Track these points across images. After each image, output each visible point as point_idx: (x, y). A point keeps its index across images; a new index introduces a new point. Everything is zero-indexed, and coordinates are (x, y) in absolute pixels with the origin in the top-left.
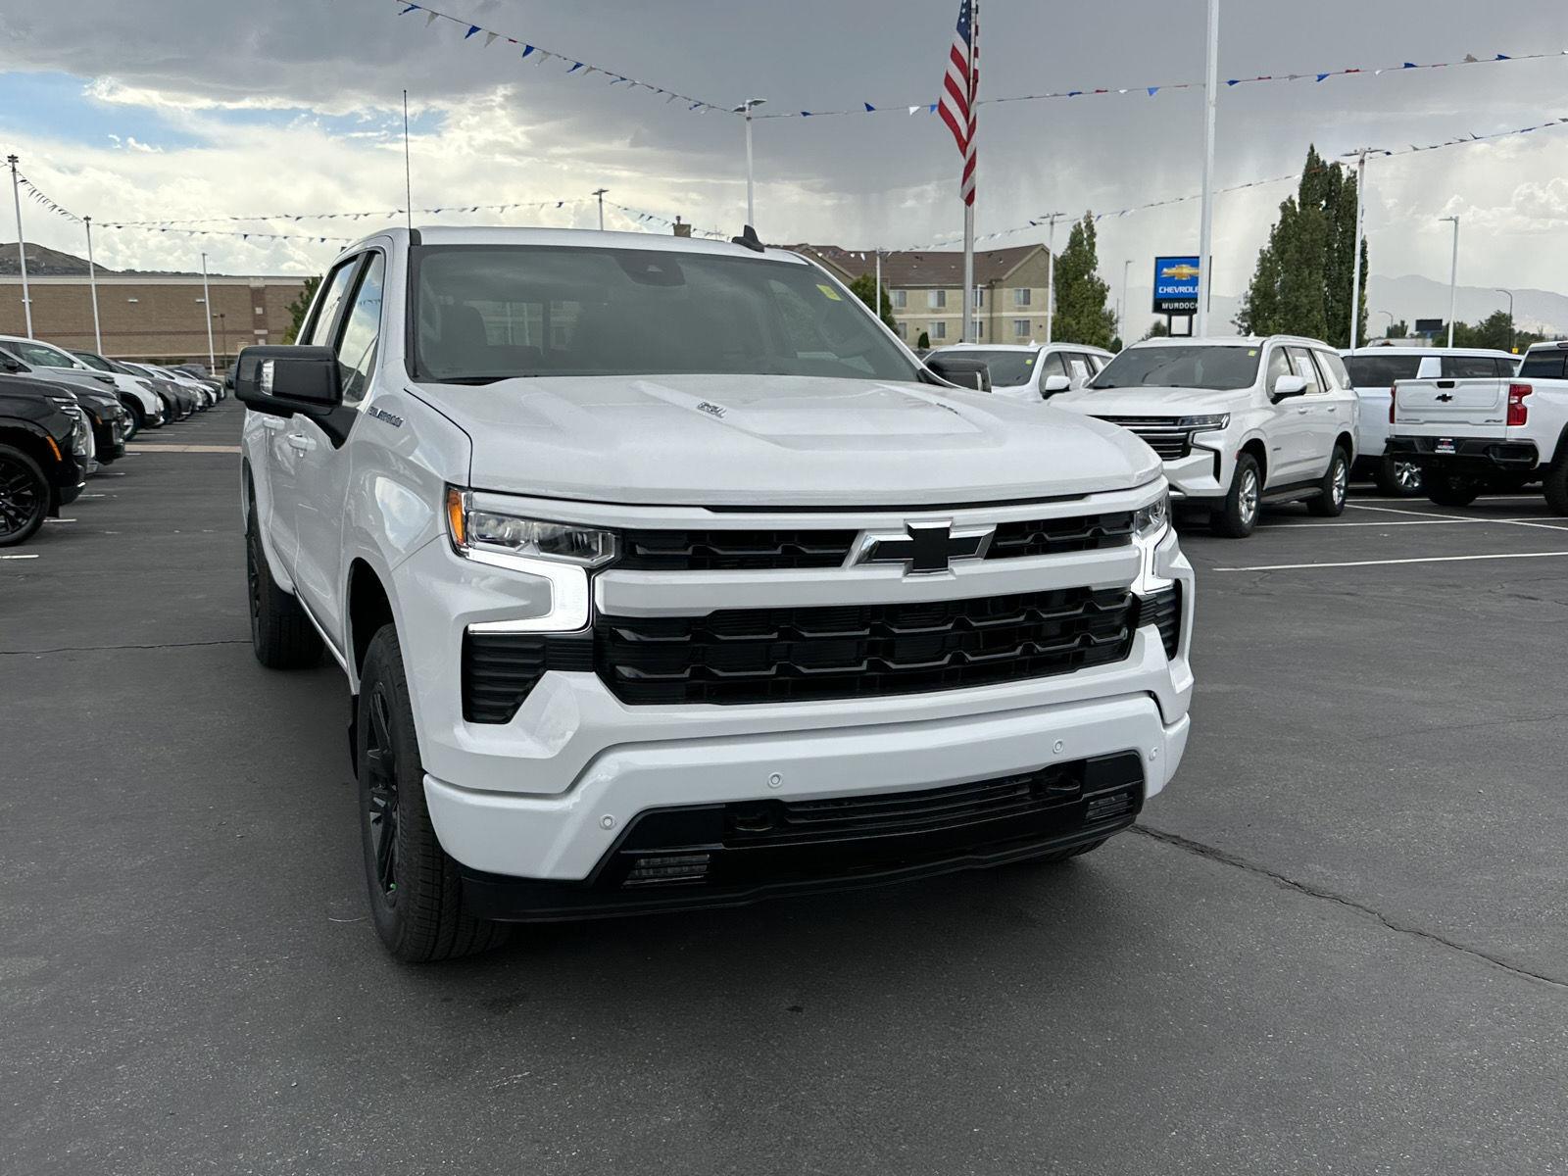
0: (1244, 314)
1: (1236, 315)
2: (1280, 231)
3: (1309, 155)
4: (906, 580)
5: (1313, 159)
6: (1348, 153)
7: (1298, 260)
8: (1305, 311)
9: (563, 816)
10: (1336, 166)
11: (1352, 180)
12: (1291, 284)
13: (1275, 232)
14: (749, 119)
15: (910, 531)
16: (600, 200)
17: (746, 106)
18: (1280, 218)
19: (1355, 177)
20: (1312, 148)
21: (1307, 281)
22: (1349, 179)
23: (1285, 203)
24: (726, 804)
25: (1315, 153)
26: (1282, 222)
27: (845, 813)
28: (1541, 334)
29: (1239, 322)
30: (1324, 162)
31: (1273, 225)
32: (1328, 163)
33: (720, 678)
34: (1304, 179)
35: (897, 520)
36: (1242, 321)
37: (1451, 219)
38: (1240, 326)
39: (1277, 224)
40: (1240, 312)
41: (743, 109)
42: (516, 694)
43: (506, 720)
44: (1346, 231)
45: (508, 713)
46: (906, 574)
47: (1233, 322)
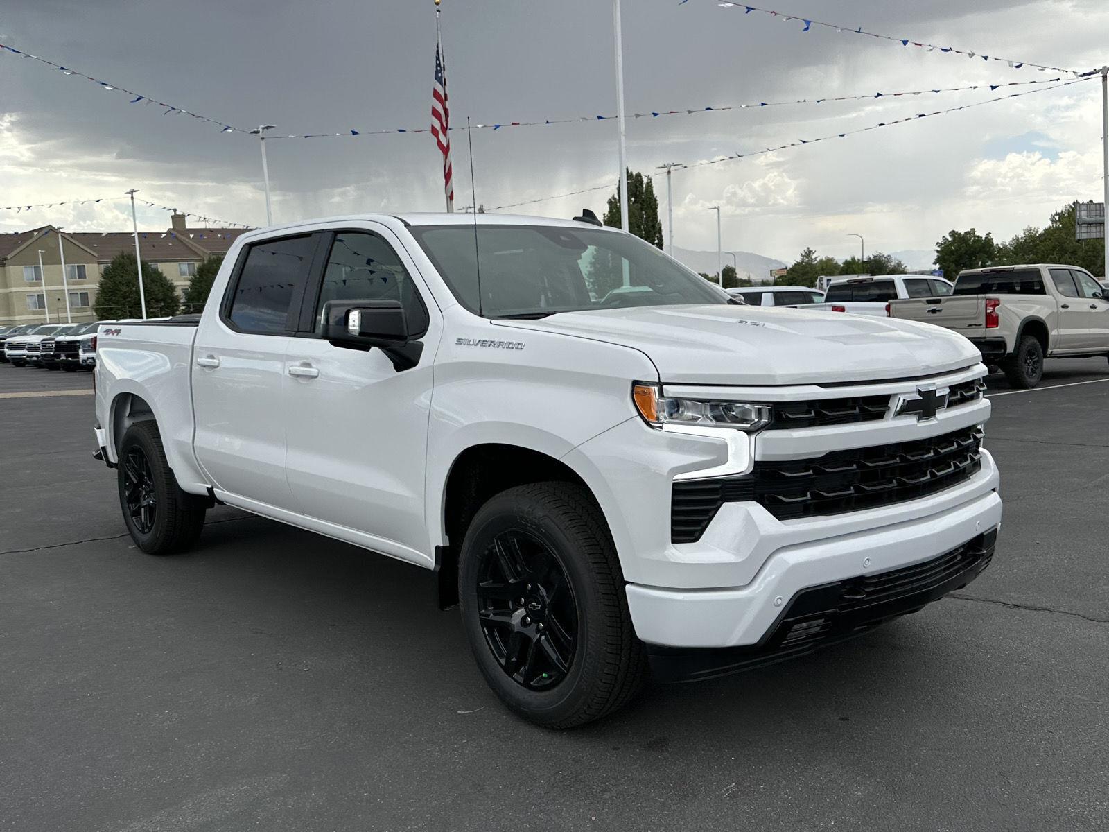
2: (609, 218)
4: (919, 425)
6: (660, 166)
9: (749, 601)
10: (639, 175)
11: (649, 185)
13: (606, 219)
14: (263, 139)
15: (920, 393)
16: (132, 198)
17: (260, 130)
18: (608, 209)
19: (651, 182)
22: (648, 183)
24: (841, 581)
26: (609, 212)
27: (891, 581)
28: (749, 280)
30: (631, 173)
31: (604, 214)
32: (634, 174)
33: (828, 498)
35: (913, 386)
39: (607, 213)
41: (258, 132)
42: (702, 521)
43: (696, 540)
44: (649, 217)
45: (697, 534)
46: (918, 420)
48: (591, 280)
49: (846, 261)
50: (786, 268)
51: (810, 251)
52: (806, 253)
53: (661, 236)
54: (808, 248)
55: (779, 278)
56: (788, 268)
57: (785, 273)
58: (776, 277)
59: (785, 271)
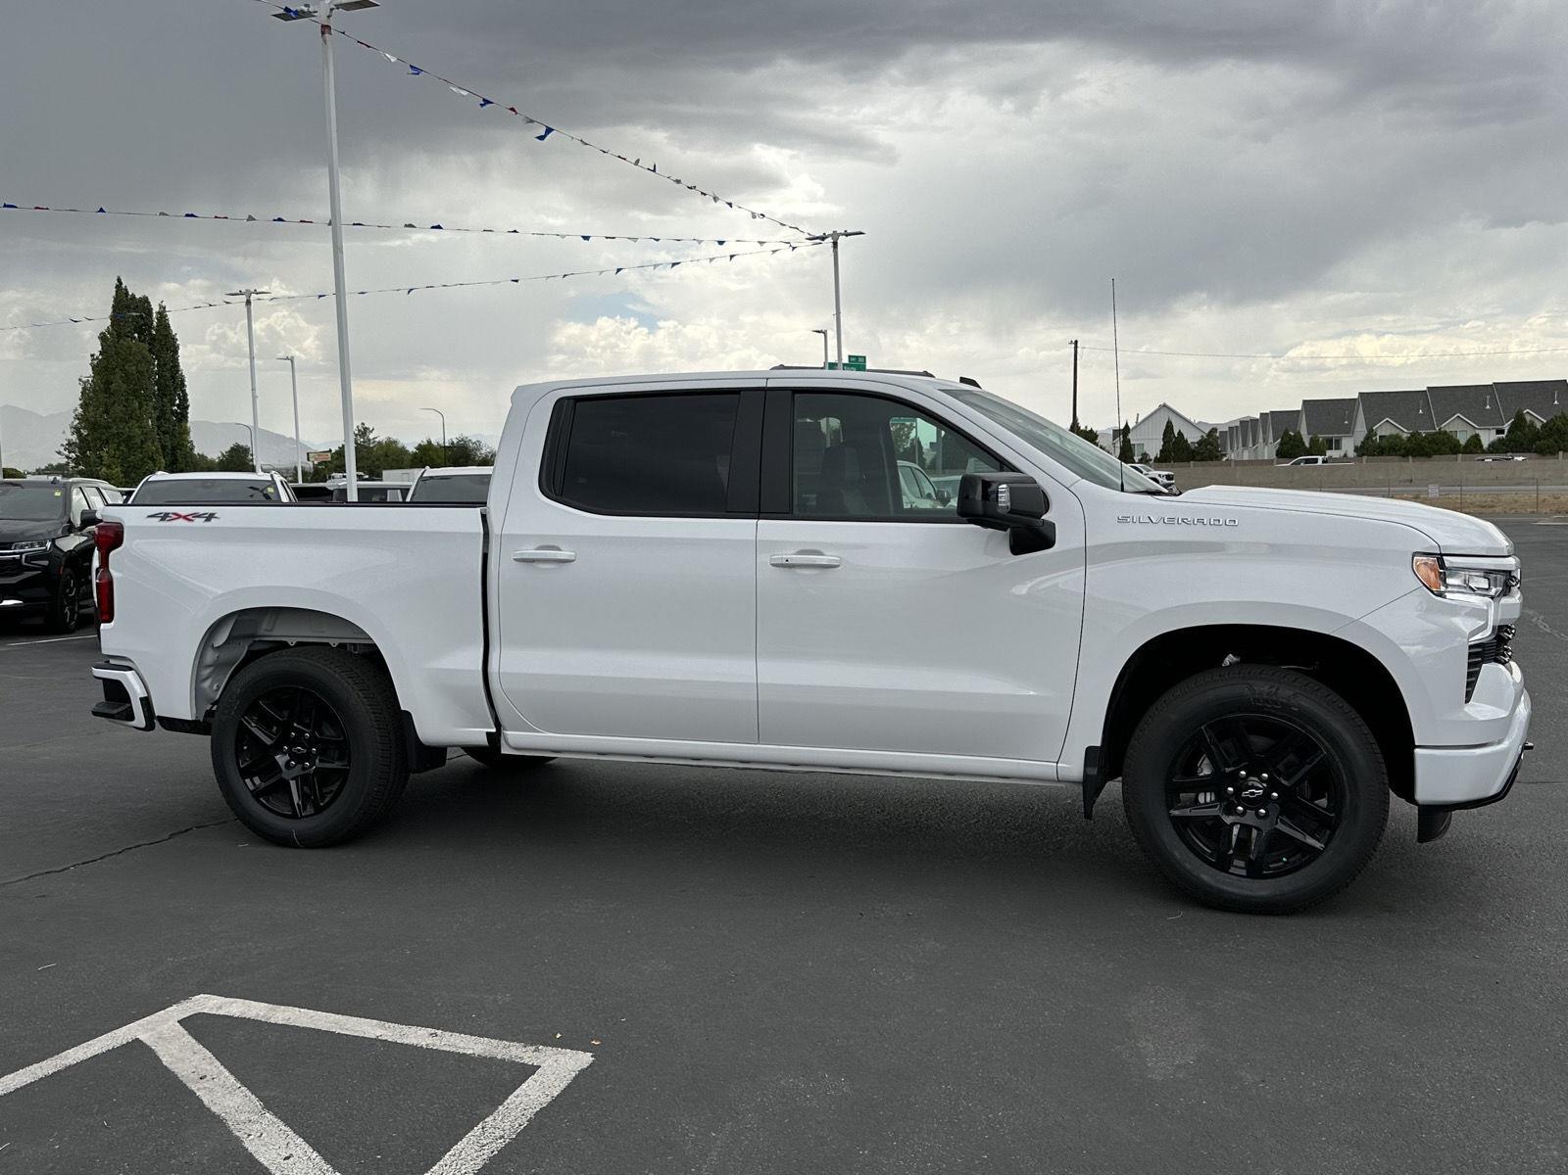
0: (70, 443)
1: (62, 445)
3: (117, 287)
5: (121, 291)
7: (125, 391)
8: (139, 442)
12: (121, 415)
20: (119, 280)
21: (138, 412)
23: (102, 333)
25: (123, 286)
29: (66, 453)
31: (92, 355)
34: (114, 311)
36: (69, 453)
37: (287, 358)
38: (67, 457)
40: (66, 442)
47: (59, 453)
48: (73, 455)
49: (420, 445)
50: (330, 451)
51: (366, 429)
52: (359, 431)
53: (185, 395)
54: (363, 424)
55: (320, 464)
56: (333, 451)
57: (329, 457)
58: (316, 463)
59: (329, 454)
